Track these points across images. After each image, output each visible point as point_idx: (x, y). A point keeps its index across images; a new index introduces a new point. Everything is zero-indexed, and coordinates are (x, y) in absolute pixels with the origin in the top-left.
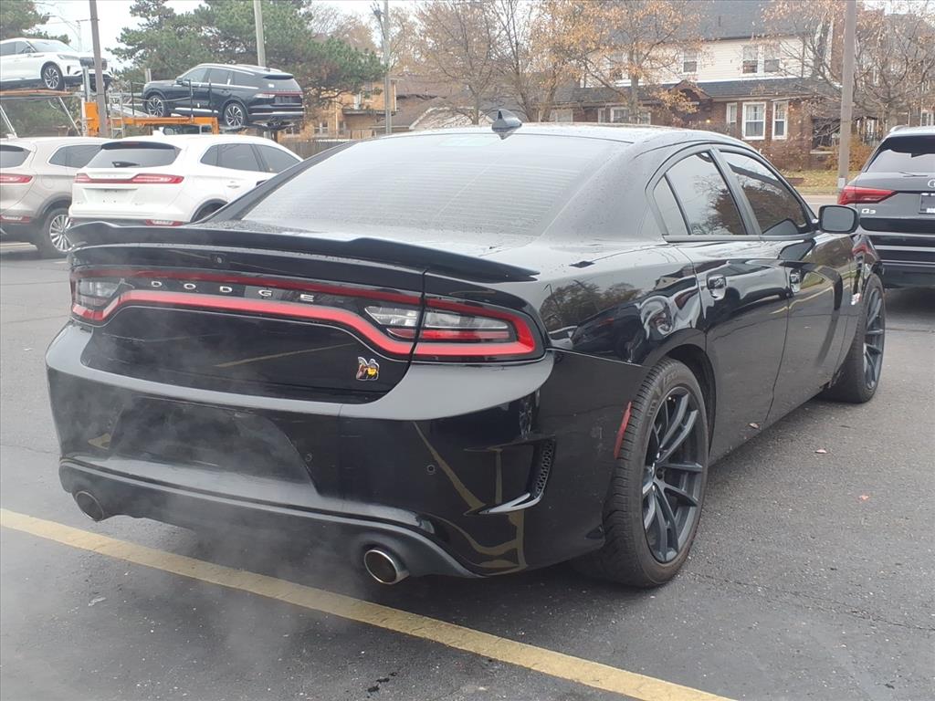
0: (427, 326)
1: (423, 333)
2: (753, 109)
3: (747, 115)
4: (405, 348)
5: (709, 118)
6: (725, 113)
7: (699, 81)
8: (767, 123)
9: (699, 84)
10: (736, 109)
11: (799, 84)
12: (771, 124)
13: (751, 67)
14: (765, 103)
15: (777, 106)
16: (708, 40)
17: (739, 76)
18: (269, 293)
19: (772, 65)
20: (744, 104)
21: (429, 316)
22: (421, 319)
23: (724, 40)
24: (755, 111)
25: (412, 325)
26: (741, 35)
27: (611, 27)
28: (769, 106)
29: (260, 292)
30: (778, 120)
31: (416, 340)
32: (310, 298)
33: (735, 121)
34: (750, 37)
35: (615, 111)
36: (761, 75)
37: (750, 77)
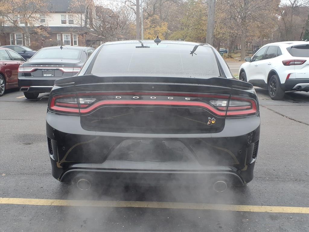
0: (230, 106)
1: (229, 108)
2: (66, 36)
3: (64, 38)
4: (223, 113)
5: (51, 39)
6: (56, 37)
7: (49, 26)
8: (71, 41)
9: (49, 27)
10: (60, 36)
11: (81, 28)
12: (73, 41)
13: (64, 22)
14: (70, 34)
15: (74, 35)
16: (51, 12)
17: (60, 25)
18: (172, 98)
19: (71, 22)
20: (63, 34)
21: (230, 102)
22: (228, 104)
23: (56, 12)
24: (67, 37)
25: (225, 106)
26: (59, 11)
27: (18, 5)
28: (72, 36)
29: (169, 98)
30: (75, 40)
31: (227, 111)
32: (189, 99)
33: (60, 40)
34: (66, 12)
35: (16, 35)
36: (67, 25)
37: (64, 25)
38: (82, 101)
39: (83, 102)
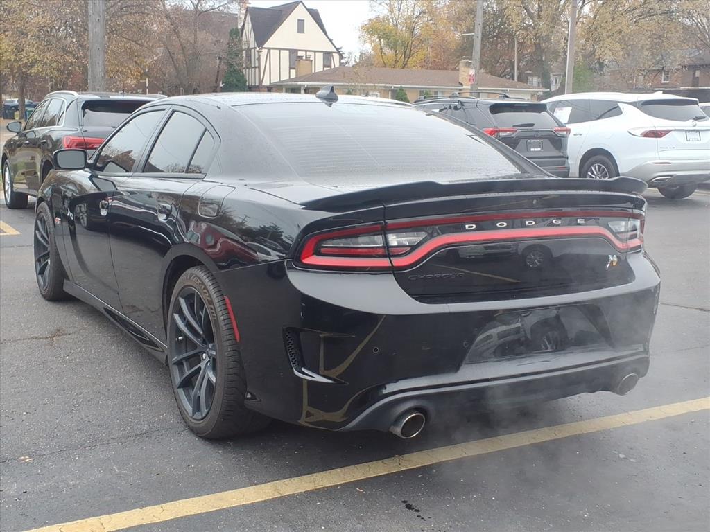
18: (559, 221)
38: (393, 240)
39: (395, 243)
